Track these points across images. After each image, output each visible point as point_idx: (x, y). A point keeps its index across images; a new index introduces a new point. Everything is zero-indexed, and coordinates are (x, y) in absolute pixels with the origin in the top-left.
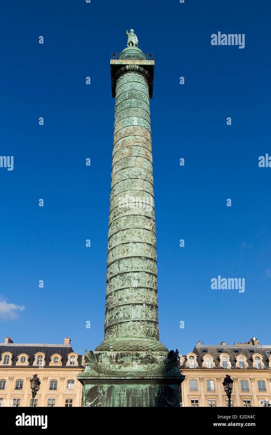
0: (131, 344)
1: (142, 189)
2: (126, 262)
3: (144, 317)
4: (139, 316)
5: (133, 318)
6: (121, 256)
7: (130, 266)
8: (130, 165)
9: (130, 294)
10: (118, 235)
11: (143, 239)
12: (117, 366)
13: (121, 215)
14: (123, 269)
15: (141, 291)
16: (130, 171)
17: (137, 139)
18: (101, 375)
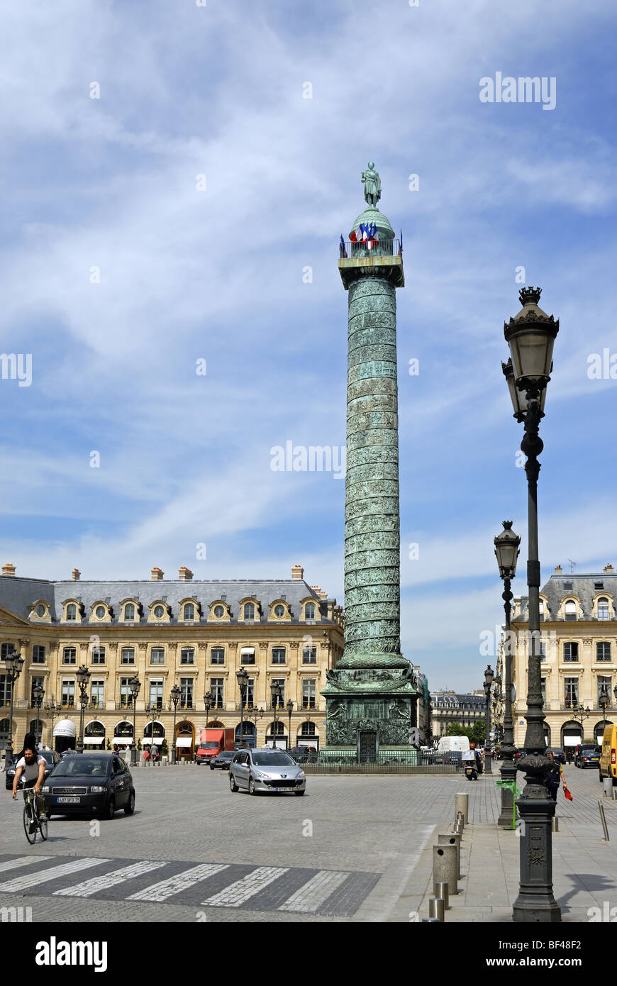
0: (368, 662)
1: (382, 477)
2: (364, 574)
3: (382, 632)
4: (377, 633)
5: (371, 635)
6: (357, 566)
7: (368, 578)
8: (368, 443)
9: (368, 610)
10: (355, 539)
11: (382, 544)
12: (355, 683)
13: (358, 514)
14: (360, 582)
15: (380, 606)
16: (367, 452)
17: (376, 401)
18: (341, 691)
